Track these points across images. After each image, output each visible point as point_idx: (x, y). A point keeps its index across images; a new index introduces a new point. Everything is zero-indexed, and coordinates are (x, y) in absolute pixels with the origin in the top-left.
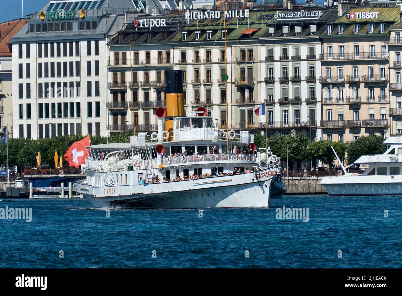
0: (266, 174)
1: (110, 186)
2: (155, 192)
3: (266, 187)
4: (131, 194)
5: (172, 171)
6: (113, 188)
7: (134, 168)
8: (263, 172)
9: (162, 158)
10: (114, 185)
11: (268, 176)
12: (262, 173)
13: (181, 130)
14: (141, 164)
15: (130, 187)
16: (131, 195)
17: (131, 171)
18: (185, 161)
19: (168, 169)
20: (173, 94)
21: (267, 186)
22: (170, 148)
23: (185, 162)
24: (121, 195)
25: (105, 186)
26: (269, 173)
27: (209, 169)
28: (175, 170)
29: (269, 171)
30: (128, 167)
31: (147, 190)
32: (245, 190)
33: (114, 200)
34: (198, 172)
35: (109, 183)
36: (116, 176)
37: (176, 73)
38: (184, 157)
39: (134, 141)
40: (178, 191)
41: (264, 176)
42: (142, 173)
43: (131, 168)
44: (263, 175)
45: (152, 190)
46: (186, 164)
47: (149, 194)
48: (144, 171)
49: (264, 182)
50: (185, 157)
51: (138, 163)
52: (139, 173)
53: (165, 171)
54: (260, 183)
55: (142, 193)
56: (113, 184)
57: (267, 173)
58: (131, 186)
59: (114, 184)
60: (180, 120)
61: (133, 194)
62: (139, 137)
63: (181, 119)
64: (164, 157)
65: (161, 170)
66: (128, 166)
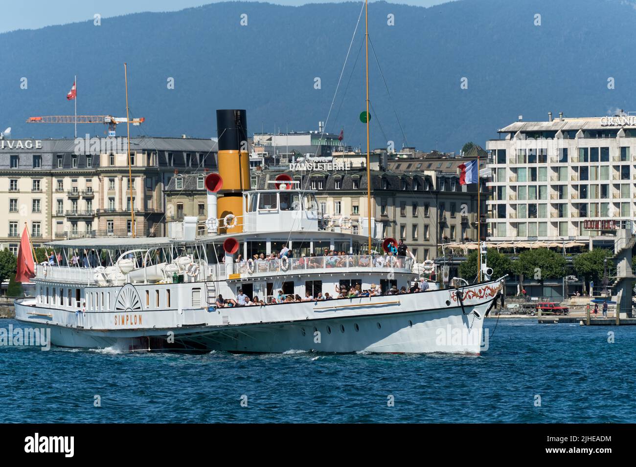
0: (477, 292)
1: (129, 310)
2: (231, 323)
3: (476, 318)
4: (180, 326)
5: (256, 285)
6: (138, 314)
7: (186, 279)
8: (470, 289)
9: (234, 262)
10: (141, 310)
11: (482, 297)
12: (470, 291)
13: (260, 214)
14: (197, 271)
15: (177, 313)
16: (181, 328)
17: (180, 285)
18: (287, 267)
19: (250, 282)
20: (231, 152)
21: (478, 316)
22: (245, 245)
23: (287, 270)
24: (157, 327)
25: (116, 310)
26: (485, 290)
27: (334, 282)
28: (265, 284)
29: (487, 287)
30: (173, 278)
31: (217, 319)
32: (428, 322)
33: (140, 335)
34: (314, 287)
35: (128, 305)
36: (146, 293)
37: (237, 114)
38: (284, 260)
39: (177, 232)
40: (282, 322)
41: (473, 296)
42: (200, 289)
43: (179, 279)
44: (471, 294)
45: (226, 319)
46: (288, 273)
47: (220, 327)
48: (202, 285)
49: (472, 306)
50: (287, 261)
51: (193, 269)
52: (193, 289)
53: (240, 285)
54: (464, 310)
55: (204, 324)
56: (136, 306)
57: (480, 291)
58: (180, 311)
59: (139, 308)
60: (259, 195)
61: (183, 325)
62: (186, 225)
63: (261, 193)
64: (237, 260)
65: (232, 283)
66: (173, 275)
